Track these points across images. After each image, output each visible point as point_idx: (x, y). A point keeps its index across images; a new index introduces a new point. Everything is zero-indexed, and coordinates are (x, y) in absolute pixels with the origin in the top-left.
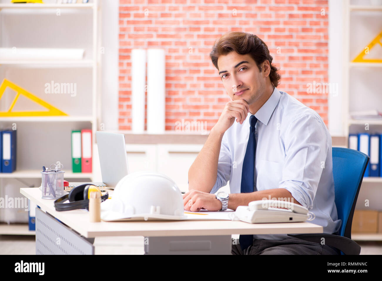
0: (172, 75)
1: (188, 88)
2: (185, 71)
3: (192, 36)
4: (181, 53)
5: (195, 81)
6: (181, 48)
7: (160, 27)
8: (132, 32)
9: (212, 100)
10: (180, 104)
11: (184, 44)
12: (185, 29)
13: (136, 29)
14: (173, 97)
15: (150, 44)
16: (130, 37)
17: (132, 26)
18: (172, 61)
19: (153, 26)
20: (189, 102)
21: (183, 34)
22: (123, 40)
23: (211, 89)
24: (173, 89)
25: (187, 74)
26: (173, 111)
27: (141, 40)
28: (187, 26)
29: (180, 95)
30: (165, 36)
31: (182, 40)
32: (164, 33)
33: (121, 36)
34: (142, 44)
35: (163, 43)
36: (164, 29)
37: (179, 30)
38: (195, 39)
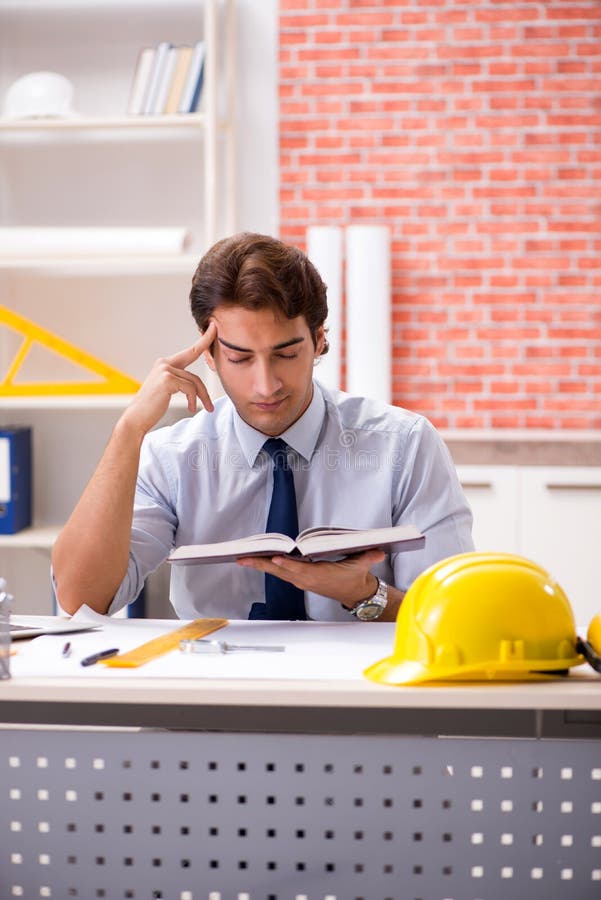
0: (412, 290)
1: (452, 322)
2: (443, 281)
3: (459, 192)
4: (432, 235)
5: (469, 306)
6: (432, 223)
7: (380, 169)
8: (312, 183)
9: (512, 353)
10: (432, 362)
11: (439, 212)
12: (442, 175)
13: (321, 178)
14: (415, 345)
15: (358, 214)
16: (307, 196)
17: (311, 171)
18: (411, 255)
19: (362, 167)
20: (453, 358)
21: (437, 186)
22: (289, 204)
23: (508, 325)
24: (414, 325)
25: (450, 289)
26: (416, 379)
27: (333, 204)
28: (447, 167)
29: (433, 341)
30: (393, 193)
31: (437, 202)
32: (392, 185)
33: (285, 194)
34: (336, 213)
35: (390, 212)
36: (390, 177)
37: (427, 176)
38: (468, 200)
